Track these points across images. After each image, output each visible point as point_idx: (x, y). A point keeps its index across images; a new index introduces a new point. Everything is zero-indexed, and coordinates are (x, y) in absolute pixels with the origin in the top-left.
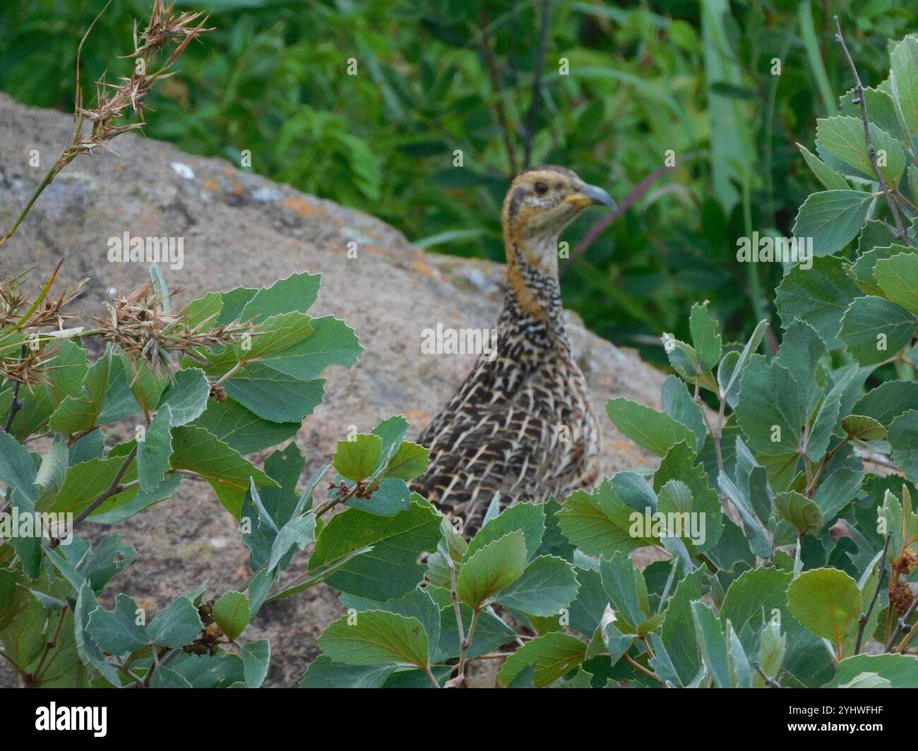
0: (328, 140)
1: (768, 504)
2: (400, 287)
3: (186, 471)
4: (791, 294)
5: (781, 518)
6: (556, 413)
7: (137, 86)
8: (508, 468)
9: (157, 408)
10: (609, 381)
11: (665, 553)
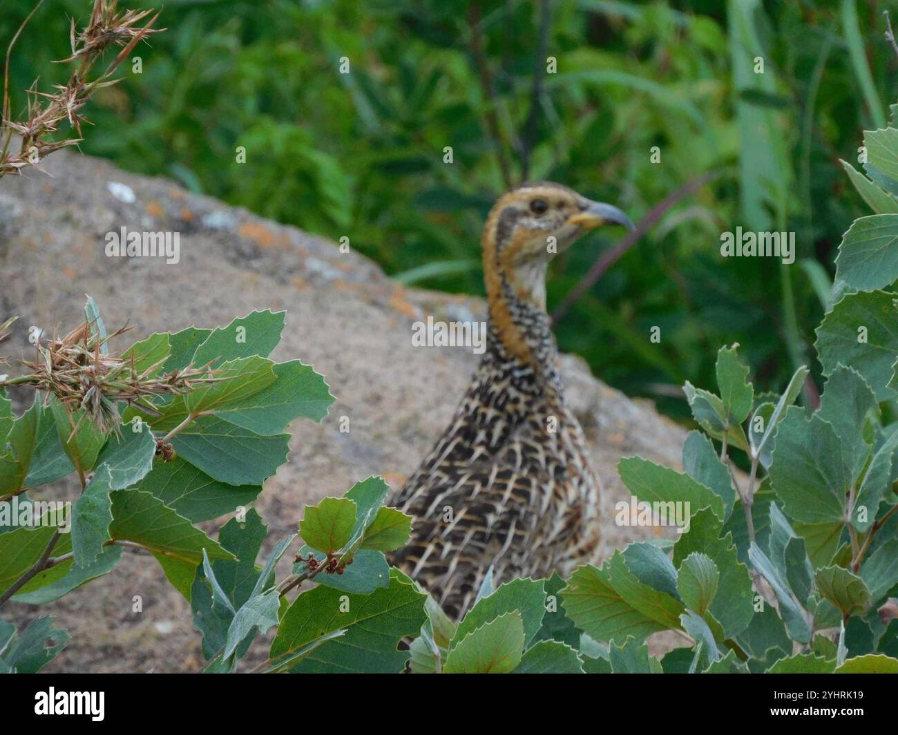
0: (291, 157)
1: (807, 581)
2: (375, 329)
3: (127, 542)
4: (833, 336)
5: (822, 596)
6: (547, 471)
7: (74, 95)
8: (491, 535)
9: (93, 469)
10: (619, 438)
11: (687, 639)
